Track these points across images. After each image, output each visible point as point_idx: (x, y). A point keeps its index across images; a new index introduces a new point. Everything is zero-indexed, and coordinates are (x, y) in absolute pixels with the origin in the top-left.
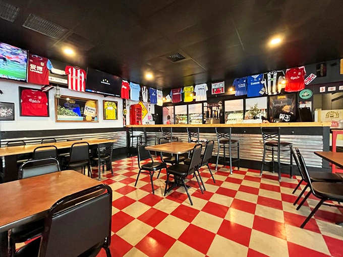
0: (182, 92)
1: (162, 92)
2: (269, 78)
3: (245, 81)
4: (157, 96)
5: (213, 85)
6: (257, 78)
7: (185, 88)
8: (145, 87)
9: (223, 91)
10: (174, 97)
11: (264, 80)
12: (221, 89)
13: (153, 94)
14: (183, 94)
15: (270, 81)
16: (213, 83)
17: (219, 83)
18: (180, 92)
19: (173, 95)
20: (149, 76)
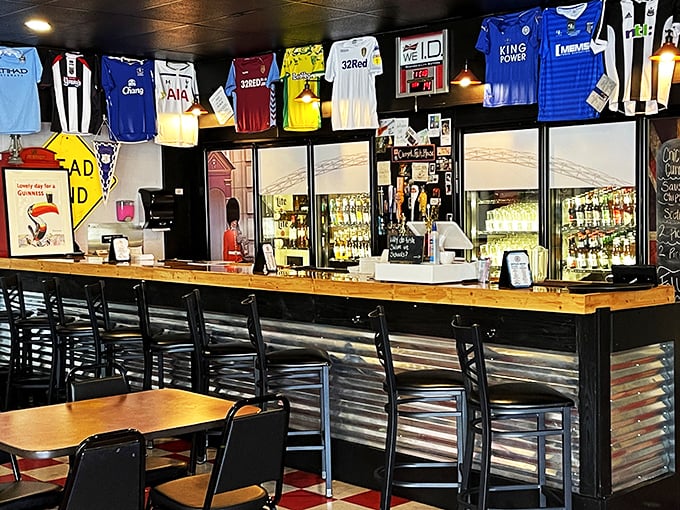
0: (273, 74)
1: (191, 70)
2: (628, 24)
3: (526, 30)
4: (158, 95)
5: (402, 44)
6: (580, 22)
7: (289, 56)
8: (71, 58)
9: (440, 86)
10: (246, 103)
11: (604, 37)
12: (433, 72)
13: (131, 88)
14: (281, 87)
15: (631, 38)
16: (406, 36)
17: (426, 40)
18: (266, 75)
19: (238, 90)
20: (39, 26)
